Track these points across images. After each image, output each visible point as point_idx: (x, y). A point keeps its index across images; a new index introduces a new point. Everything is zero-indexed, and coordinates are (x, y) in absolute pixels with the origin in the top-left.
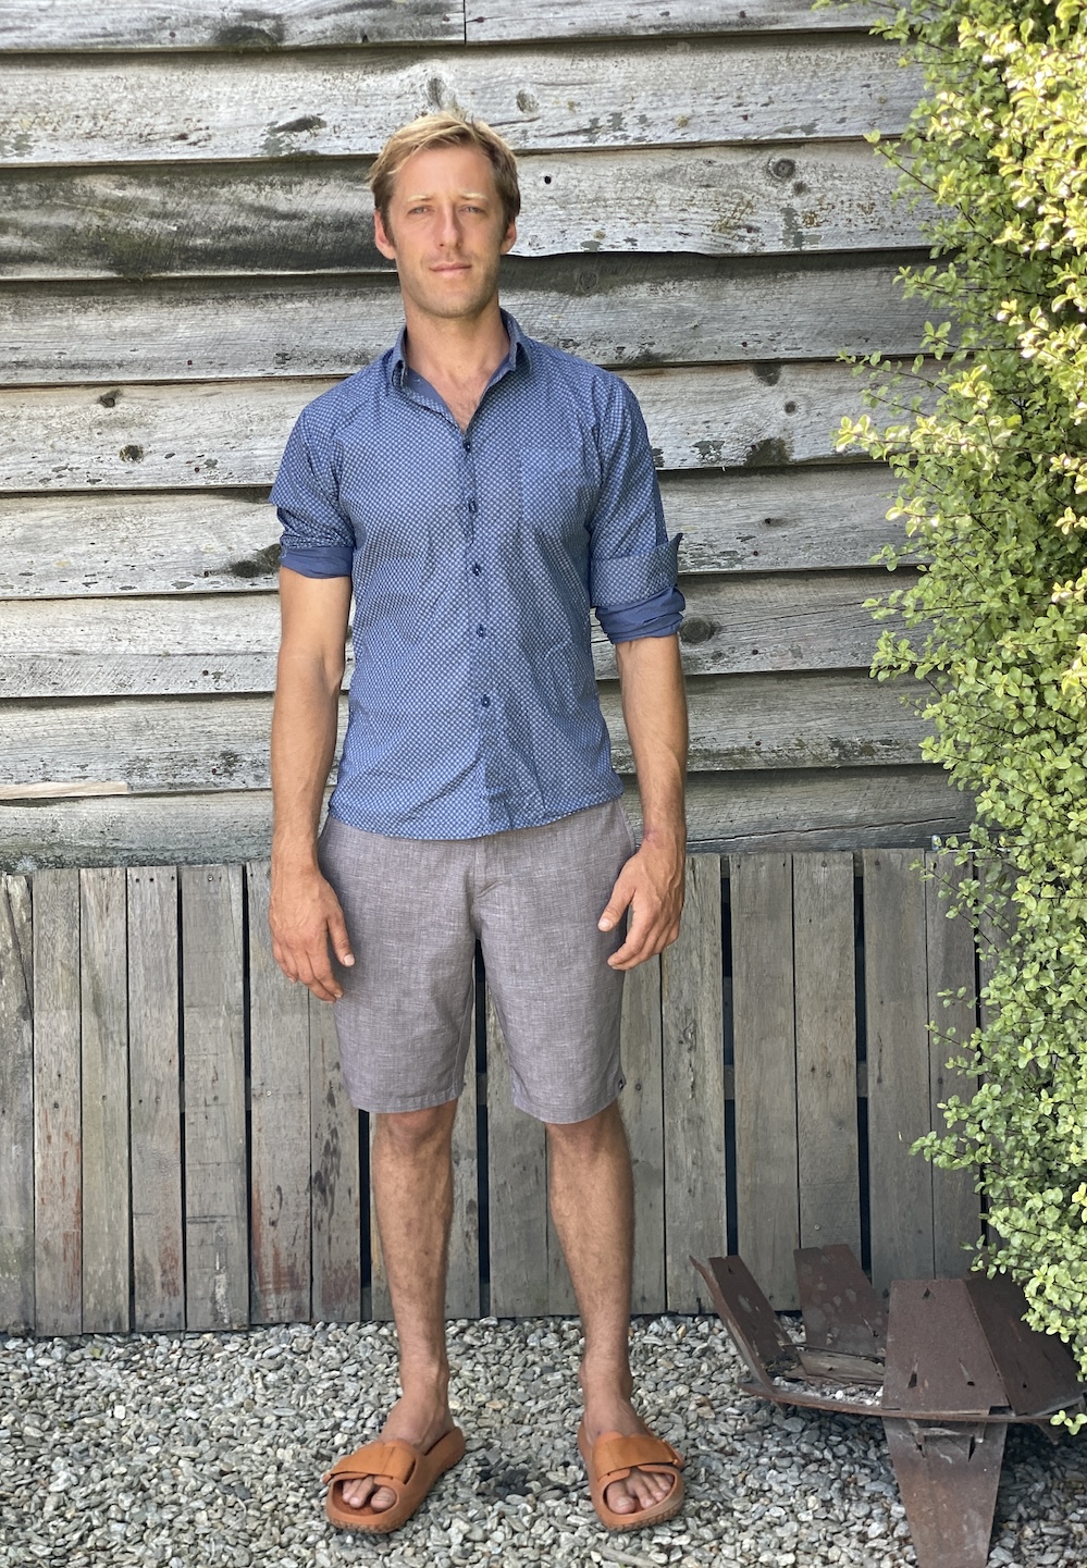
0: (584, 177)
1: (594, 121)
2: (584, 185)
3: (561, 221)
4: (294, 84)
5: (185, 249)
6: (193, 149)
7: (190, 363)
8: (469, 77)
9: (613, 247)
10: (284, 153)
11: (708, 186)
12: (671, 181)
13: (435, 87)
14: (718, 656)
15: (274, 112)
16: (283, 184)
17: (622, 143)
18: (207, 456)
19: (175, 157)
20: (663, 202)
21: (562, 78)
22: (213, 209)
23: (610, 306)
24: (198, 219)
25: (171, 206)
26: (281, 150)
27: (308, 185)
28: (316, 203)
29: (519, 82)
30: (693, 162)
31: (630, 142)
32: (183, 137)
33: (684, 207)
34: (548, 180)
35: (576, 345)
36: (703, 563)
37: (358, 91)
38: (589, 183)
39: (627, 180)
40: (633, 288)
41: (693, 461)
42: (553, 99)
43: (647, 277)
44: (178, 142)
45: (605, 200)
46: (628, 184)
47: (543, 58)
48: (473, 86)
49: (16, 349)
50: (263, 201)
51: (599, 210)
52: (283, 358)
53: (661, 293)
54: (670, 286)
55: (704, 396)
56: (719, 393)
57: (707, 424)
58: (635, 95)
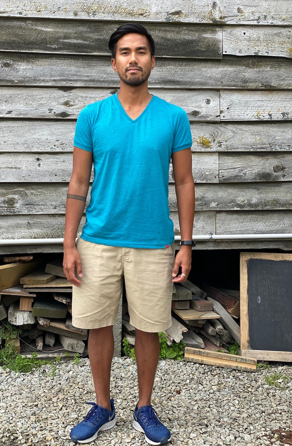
0: (255, 33)
1: (259, 17)
3: (248, 46)
4: (174, 1)
6: (144, 18)
8: (224, 2)
9: (262, 54)
11: (289, 38)
12: (279, 36)
13: (214, 4)
14: (284, 176)
15: (168, 9)
17: (267, 24)
19: (140, 20)
20: (276, 42)
21: (250, 4)
23: (260, 71)
26: (170, 20)
28: (178, 37)
29: (239, 4)
30: (285, 31)
31: (269, 24)
32: (142, 15)
33: (282, 44)
34: (244, 34)
35: (250, 83)
36: (281, 148)
37: (192, 4)
38: (256, 35)
40: (266, 67)
41: (281, 118)
42: (248, 10)
43: (271, 63)
46: (267, 36)
48: (225, 5)
49: (88, 76)
50: (163, 35)
51: (259, 43)
53: (274, 69)
54: (276, 67)
55: (284, 99)
56: (288, 98)
57: (285, 108)
58: (270, 11)
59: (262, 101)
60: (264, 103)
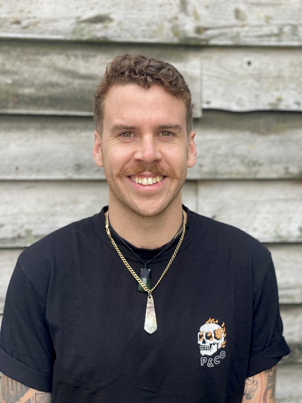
0: (271, 62)
1: (281, 30)
2: (271, 68)
3: (257, 89)
5: (17, 95)
7: (17, 168)
9: (287, 107)
10: (85, 38)
15: (80, 10)
16: (83, 57)
18: (26, 227)
19: (13, 36)
22: (36, 70)
23: (281, 142)
24: (26, 76)
25: (8, 66)
26: (83, 35)
32: (18, 22)
34: (249, 63)
35: (261, 165)
38: (274, 67)
40: (296, 131)
42: (256, 14)
44: (15, 26)
45: (283, 78)
50: (70, 67)
51: (280, 84)
52: (79, 167)
59: (286, 200)
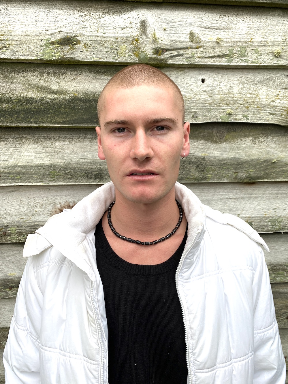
0: (223, 80)
1: (231, 51)
2: (222, 85)
3: (209, 104)
4: (62, 17)
8: (163, 20)
12: (267, 85)
13: (144, 24)
15: (49, 33)
17: (245, 64)
20: (263, 97)
21: (214, 25)
24: (3, 92)
27: (70, 75)
28: (74, 85)
29: (190, 25)
31: (249, 64)
33: (273, 99)
34: (203, 81)
37: (99, 24)
38: (225, 84)
39: (245, 83)
40: (243, 140)
42: (209, 36)
43: (251, 134)
45: (233, 94)
46: (245, 85)
47: (204, 13)
48: (164, 26)
50: (42, 83)
53: (257, 143)
54: (262, 139)
55: (274, 196)
56: (281, 194)
57: (275, 210)
58: (252, 37)
59: (236, 199)
60: (238, 203)
